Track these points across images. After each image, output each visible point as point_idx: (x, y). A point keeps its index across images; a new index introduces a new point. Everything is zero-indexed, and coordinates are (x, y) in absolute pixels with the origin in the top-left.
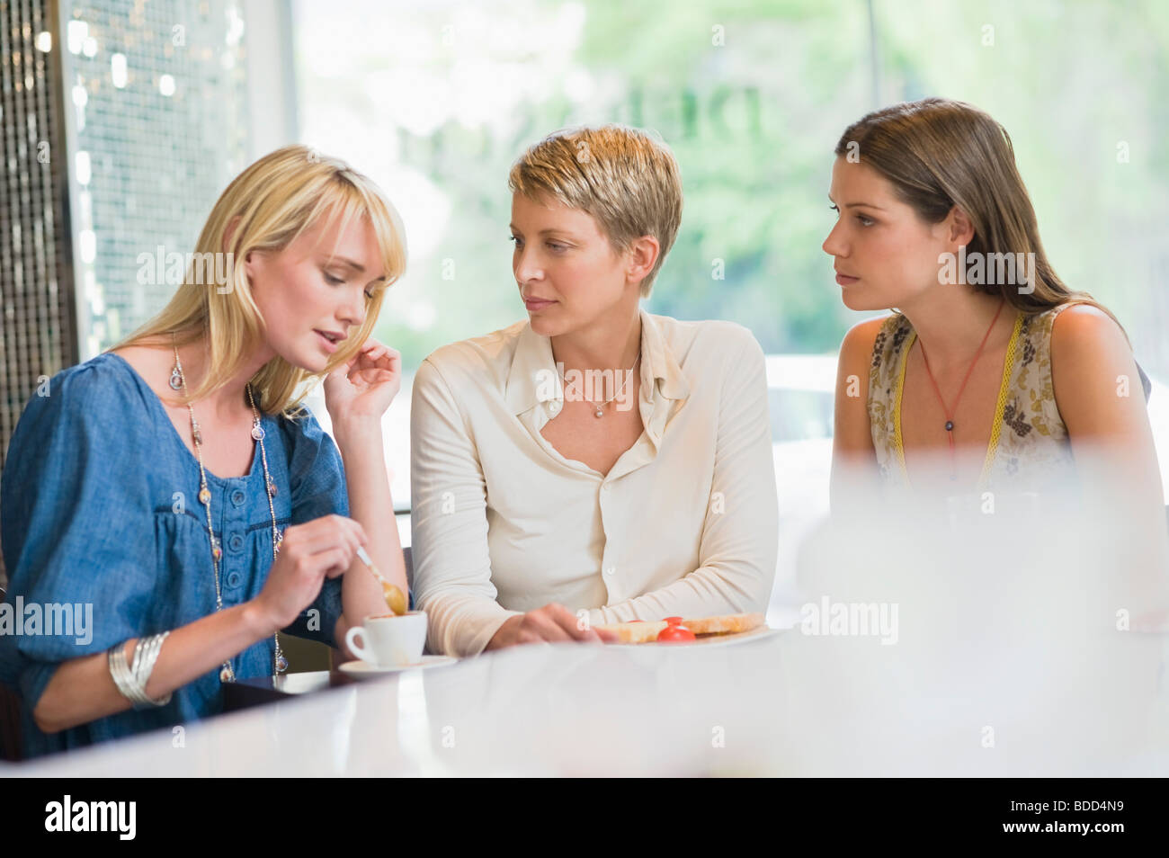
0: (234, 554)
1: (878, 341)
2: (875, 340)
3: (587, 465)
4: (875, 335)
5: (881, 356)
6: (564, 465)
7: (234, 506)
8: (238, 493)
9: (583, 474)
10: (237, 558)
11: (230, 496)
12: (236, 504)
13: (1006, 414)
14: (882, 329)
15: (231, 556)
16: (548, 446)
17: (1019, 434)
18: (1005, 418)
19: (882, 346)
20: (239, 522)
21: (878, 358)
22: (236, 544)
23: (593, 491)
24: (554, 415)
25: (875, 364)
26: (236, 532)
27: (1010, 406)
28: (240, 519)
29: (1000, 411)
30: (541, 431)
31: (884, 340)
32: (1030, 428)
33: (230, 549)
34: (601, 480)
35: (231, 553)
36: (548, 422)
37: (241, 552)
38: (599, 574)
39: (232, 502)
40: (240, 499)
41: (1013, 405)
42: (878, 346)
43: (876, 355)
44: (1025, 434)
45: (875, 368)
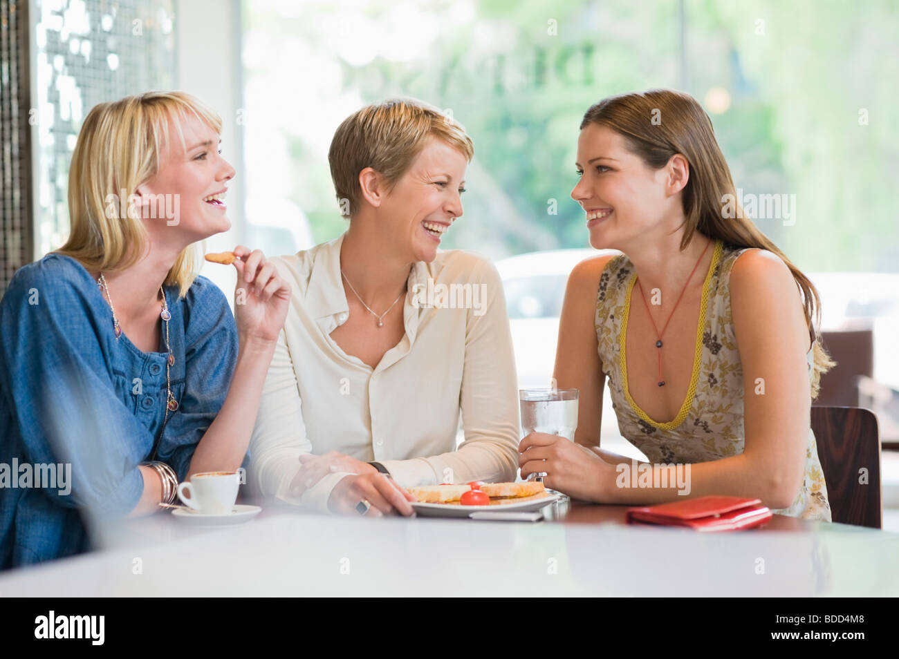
0: (144, 410)
1: (602, 280)
2: (599, 279)
3: (362, 361)
4: (600, 276)
5: (605, 293)
6: (346, 359)
7: (151, 375)
8: (155, 365)
9: (357, 366)
10: (147, 414)
11: (149, 367)
12: (153, 373)
13: (704, 339)
14: (605, 270)
15: (142, 412)
16: (334, 343)
17: (713, 353)
18: (704, 343)
19: (606, 284)
20: (153, 387)
21: (603, 294)
22: (147, 403)
23: (364, 381)
24: (341, 323)
25: (601, 298)
26: (149, 395)
27: (707, 333)
28: (154, 385)
29: (700, 337)
30: (330, 334)
31: (607, 279)
32: (721, 346)
33: (142, 406)
34: (371, 372)
35: (142, 409)
36: (337, 328)
37: (151, 410)
38: (370, 444)
39: (149, 371)
40: (156, 370)
41: (709, 332)
42: (603, 284)
43: (601, 292)
44: (717, 352)
45: (601, 301)
